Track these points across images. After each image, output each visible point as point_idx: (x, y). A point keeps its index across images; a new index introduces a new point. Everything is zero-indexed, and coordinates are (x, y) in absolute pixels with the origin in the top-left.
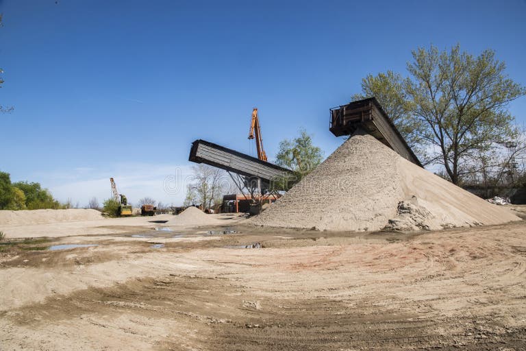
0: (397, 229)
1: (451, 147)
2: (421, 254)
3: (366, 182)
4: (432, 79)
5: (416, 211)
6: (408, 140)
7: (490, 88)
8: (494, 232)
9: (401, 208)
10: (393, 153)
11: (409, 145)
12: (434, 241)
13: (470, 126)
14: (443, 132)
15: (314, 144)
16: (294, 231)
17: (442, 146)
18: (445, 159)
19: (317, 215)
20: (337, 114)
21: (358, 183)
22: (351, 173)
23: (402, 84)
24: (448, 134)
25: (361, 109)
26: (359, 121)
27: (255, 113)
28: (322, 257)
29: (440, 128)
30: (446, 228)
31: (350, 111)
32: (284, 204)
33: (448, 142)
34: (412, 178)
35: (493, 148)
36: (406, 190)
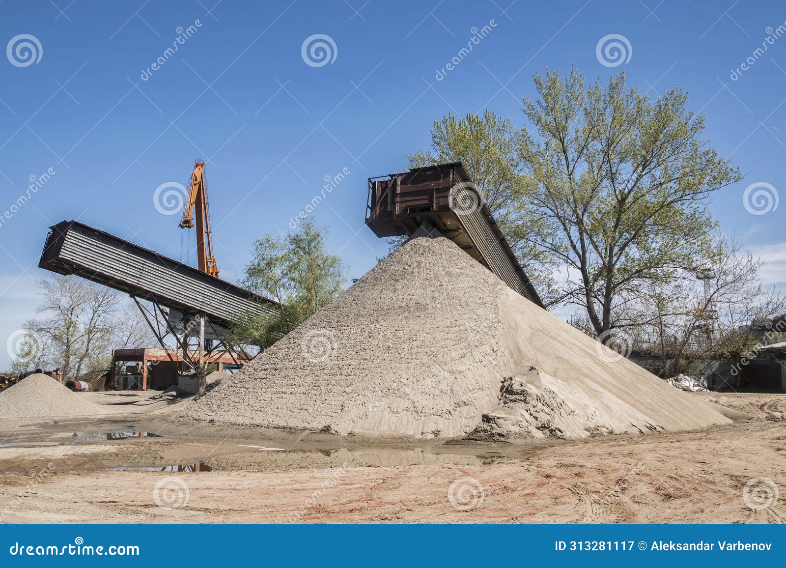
0: (500, 435)
1: (600, 272)
2: (562, 487)
3: (438, 335)
4: (571, 135)
5: (538, 399)
6: (517, 253)
7: (677, 163)
8: (692, 446)
9: (508, 391)
10: (492, 277)
11: (521, 262)
12: (581, 462)
13: (637, 233)
14: (587, 242)
15: (328, 248)
16: (285, 434)
17: (583, 270)
18: (588, 295)
19: (335, 400)
20: (383, 191)
21: (422, 336)
22: (407, 314)
23: (511, 140)
24: (596, 247)
25: (433, 184)
26: (427, 208)
27: (198, 172)
28: (362, 493)
29: (581, 234)
30: (594, 434)
31: (410, 187)
32: (261, 374)
33: (594, 261)
34: (529, 330)
35: (676, 279)
36: (517, 354)
